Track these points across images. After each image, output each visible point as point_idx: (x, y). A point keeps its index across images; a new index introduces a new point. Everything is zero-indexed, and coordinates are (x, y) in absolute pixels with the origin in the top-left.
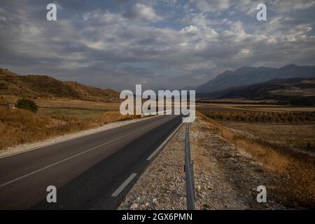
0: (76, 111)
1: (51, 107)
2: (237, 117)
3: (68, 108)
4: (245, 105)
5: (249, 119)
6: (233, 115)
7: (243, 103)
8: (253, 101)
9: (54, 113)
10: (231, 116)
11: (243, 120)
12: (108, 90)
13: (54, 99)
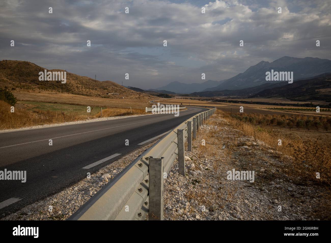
0: (66, 107)
1: (33, 101)
2: (272, 121)
3: (55, 103)
4: (284, 107)
5: (288, 124)
6: (267, 118)
7: (281, 105)
8: (296, 103)
9: (37, 108)
10: (264, 119)
11: (280, 124)
12: (107, 82)
13: (38, 90)
